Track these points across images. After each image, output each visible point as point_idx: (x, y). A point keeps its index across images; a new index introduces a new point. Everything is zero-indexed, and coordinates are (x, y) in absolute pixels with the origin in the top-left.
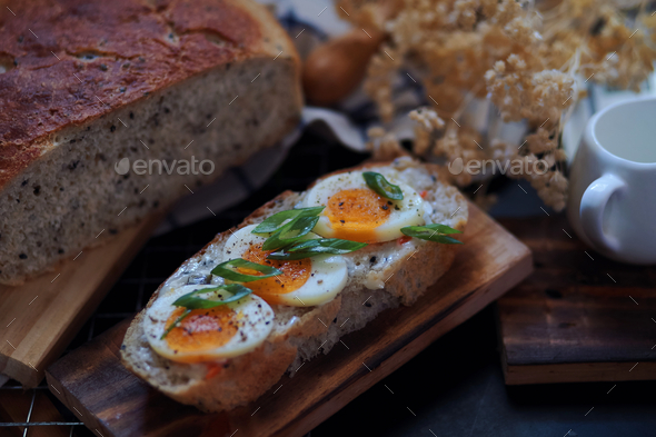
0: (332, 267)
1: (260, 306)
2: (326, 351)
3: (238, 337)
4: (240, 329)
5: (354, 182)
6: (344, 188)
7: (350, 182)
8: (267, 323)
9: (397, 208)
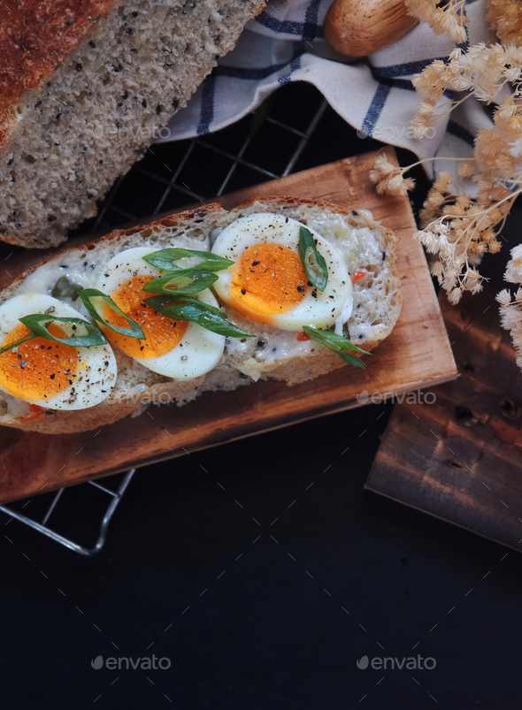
0: (206, 345)
1: (107, 364)
2: (180, 404)
3: (66, 395)
4: (74, 385)
5: (285, 235)
6: (270, 240)
7: (281, 234)
8: (103, 391)
9: (314, 295)
